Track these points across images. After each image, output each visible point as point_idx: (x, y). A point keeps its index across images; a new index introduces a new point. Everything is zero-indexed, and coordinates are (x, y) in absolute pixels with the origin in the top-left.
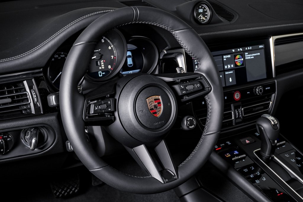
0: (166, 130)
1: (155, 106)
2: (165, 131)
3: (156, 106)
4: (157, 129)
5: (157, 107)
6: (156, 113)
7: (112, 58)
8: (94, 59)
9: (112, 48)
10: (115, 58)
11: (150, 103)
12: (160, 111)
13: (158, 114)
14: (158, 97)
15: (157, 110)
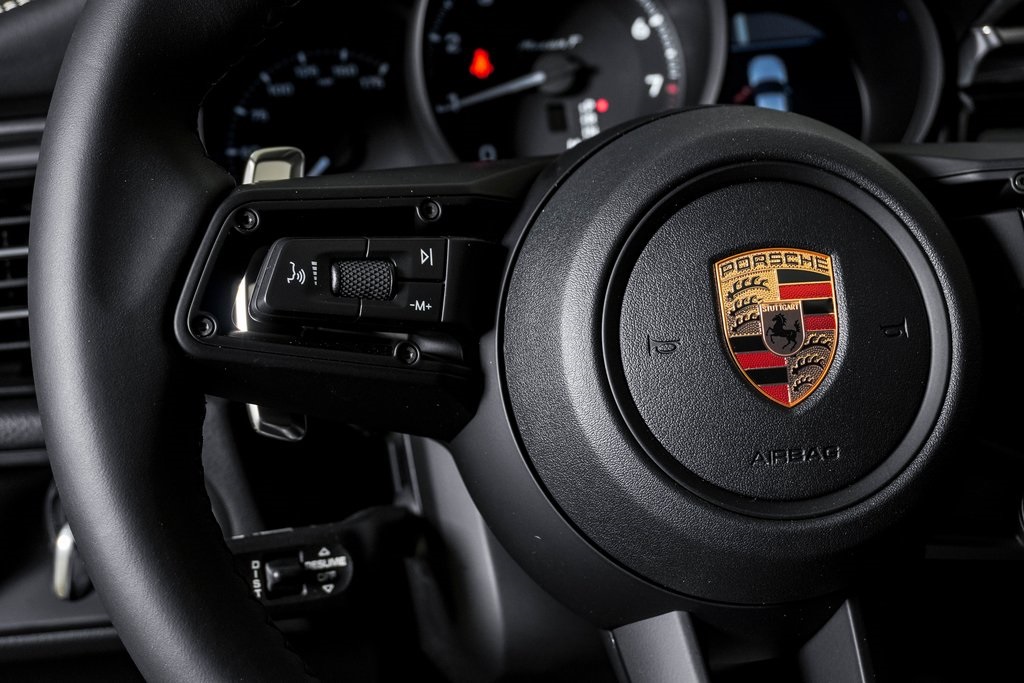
0: (855, 522)
1: (780, 325)
2: (845, 525)
3: (788, 326)
4: (777, 501)
5: (792, 336)
6: (779, 376)
7: (655, 90)
8: (534, 90)
9: (654, 31)
10: (672, 89)
11: (739, 298)
12: (818, 364)
13: (796, 389)
14: (817, 263)
15: (795, 356)
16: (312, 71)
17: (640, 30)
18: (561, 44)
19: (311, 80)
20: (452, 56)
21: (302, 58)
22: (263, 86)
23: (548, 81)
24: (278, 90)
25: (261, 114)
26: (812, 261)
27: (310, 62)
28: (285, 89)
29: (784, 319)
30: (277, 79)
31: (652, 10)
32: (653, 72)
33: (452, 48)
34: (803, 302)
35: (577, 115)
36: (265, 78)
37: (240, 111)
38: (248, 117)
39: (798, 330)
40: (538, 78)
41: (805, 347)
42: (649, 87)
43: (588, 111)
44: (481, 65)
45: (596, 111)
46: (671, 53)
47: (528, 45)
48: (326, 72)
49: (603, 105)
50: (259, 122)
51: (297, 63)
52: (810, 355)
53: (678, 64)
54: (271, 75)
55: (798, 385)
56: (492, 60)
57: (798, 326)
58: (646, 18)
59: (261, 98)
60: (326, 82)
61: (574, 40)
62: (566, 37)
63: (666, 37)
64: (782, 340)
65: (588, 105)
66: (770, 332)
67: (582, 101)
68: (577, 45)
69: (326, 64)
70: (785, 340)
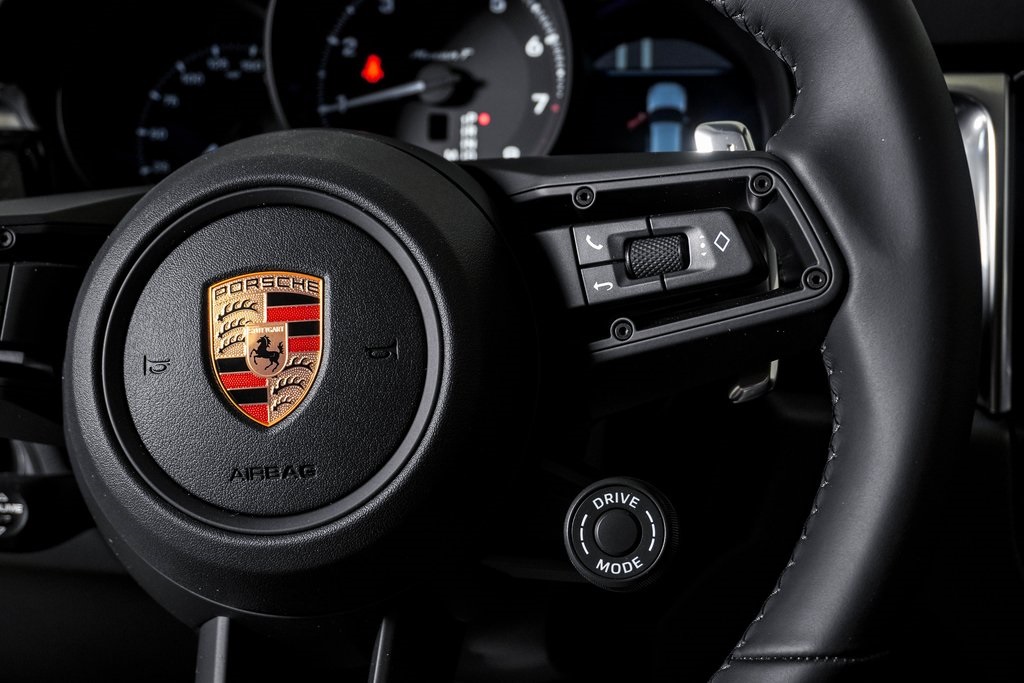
1: (264, 346)
3: (272, 348)
7: (539, 109)
8: (415, 98)
9: (548, 49)
10: (555, 108)
11: (229, 319)
12: (299, 385)
13: (275, 409)
14: (309, 286)
15: (276, 377)
16: (223, 63)
17: (534, 47)
18: (453, 55)
19: (221, 73)
20: (348, 60)
21: (216, 50)
22: (178, 74)
23: (427, 90)
24: (191, 79)
25: (172, 100)
26: (303, 284)
27: (222, 55)
28: (196, 79)
29: (269, 341)
30: (190, 69)
31: (550, 30)
32: (541, 90)
33: (348, 52)
34: (289, 324)
35: (459, 126)
36: (181, 66)
37: (155, 95)
38: (160, 103)
39: (281, 352)
40: (419, 86)
41: (286, 368)
42: (535, 104)
43: (469, 124)
44: (373, 70)
45: (477, 124)
46: (560, 73)
47: (420, 54)
48: (234, 65)
49: (485, 119)
50: (170, 107)
51: (210, 55)
52: (292, 376)
53: (565, 84)
54: (186, 65)
55: (278, 405)
56: (384, 66)
57: (281, 347)
58: (542, 36)
59: (174, 85)
60: (234, 75)
61: (466, 53)
62: (459, 51)
63: (559, 58)
64: (264, 362)
65: (470, 117)
66: (254, 354)
67: (465, 113)
68: (469, 58)
69: (235, 58)
70: (267, 361)
